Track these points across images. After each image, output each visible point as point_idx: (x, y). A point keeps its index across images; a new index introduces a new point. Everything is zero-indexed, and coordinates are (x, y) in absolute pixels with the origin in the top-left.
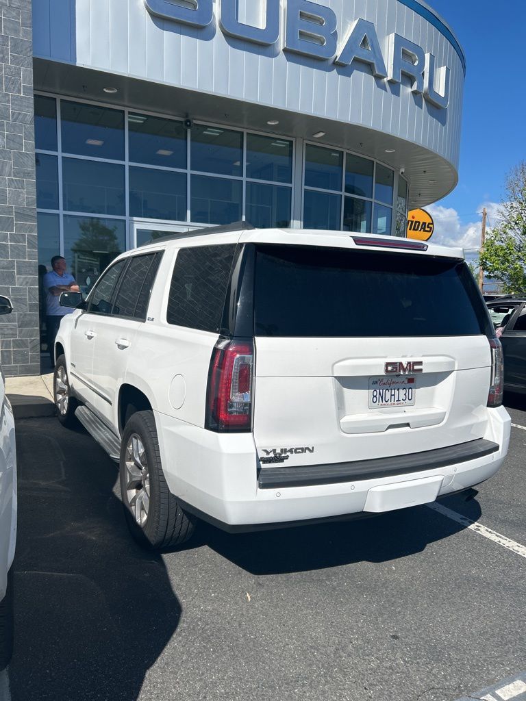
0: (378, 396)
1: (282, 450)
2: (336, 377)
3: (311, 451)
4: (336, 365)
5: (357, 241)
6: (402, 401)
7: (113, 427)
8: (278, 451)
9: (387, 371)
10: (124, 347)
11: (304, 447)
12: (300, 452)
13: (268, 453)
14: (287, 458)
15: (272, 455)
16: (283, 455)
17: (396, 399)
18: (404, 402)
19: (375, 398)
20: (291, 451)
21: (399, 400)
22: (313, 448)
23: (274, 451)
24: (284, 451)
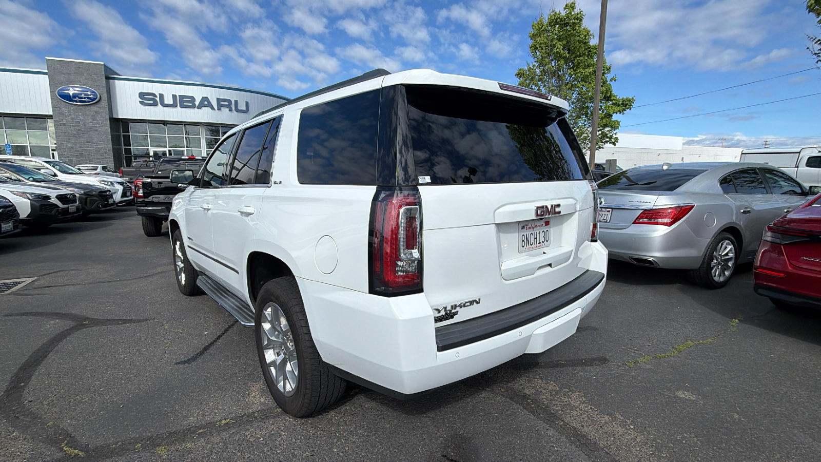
0: (525, 241)
1: (452, 306)
2: (496, 224)
3: (478, 303)
4: (497, 211)
5: (502, 87)
6: (542, 244)
7: (243, 296)
8: (449, 308)
9: (537, 215)
10: (248, 214)
11: (471, 300)
12: (468, 306)
13: (439, 311)
14: (456, 313)
15: (443, 313)
16: (453, 311)
17: (538, 242)
18: (543, 244)
19: (523, 243)
20: (460, 306)
21: (540, 243)
22: (479, 299)
23: (445, 308)
24: (454, 307)
